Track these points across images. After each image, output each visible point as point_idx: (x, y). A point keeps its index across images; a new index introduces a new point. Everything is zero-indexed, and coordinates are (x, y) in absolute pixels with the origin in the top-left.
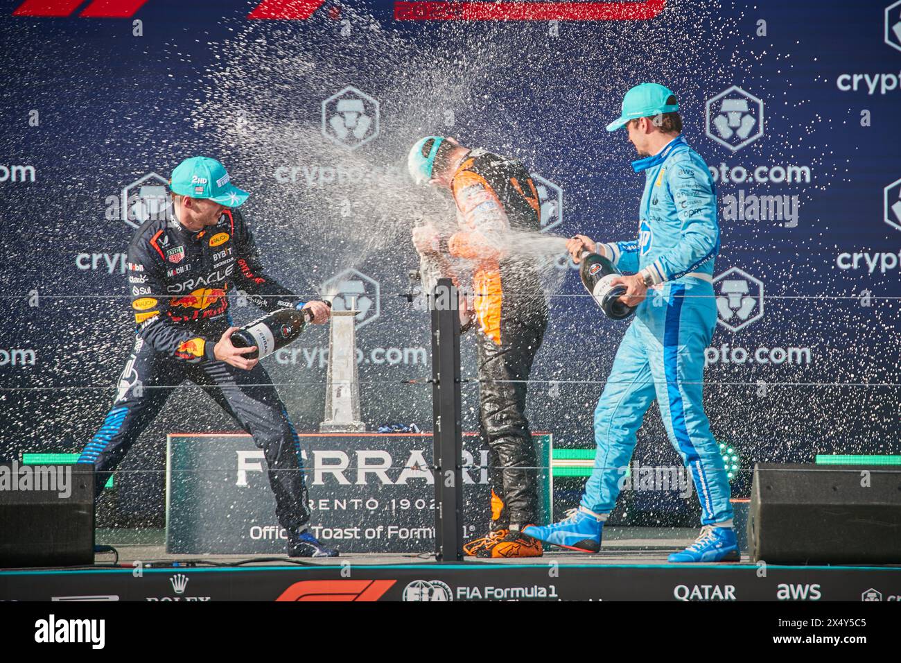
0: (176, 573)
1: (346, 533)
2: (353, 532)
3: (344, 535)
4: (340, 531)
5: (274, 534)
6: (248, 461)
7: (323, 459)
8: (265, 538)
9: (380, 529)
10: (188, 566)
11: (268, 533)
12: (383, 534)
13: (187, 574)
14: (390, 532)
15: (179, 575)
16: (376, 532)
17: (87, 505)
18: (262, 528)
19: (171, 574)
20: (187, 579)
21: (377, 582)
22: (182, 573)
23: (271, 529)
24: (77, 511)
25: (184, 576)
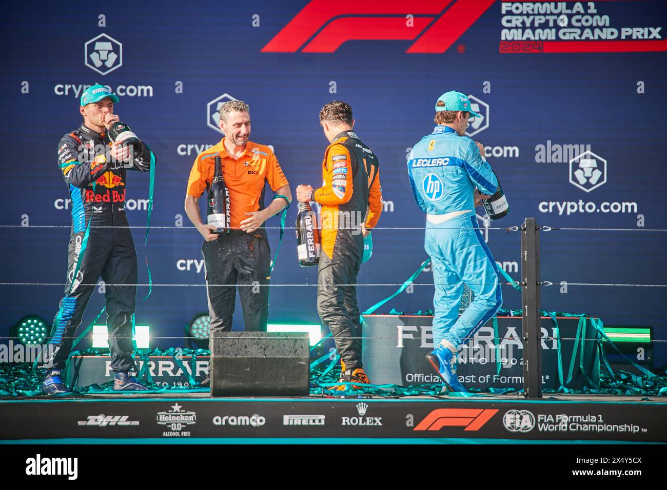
0: (360, 402)
1: (466, 378)
2: (471, 379)
3: (465, 380)
4: (463, 377)
5: (421, 378)
6: (404, 332)
8: (415, 381)
9: (488, 376)
10: (367, 398)
11: (417, 378)
12: (490, 379)
13: (367, 403)
14: (494, 379)
15: (362, 403)
16: (486, 378)
17: (305, 359)
18: (414, 375)
19: (357, 403)
20: (367, 406)
21: (486, 410)
22: (364, 402)
23: (419, 376)
24: (299, 362)
25: (365, 404)
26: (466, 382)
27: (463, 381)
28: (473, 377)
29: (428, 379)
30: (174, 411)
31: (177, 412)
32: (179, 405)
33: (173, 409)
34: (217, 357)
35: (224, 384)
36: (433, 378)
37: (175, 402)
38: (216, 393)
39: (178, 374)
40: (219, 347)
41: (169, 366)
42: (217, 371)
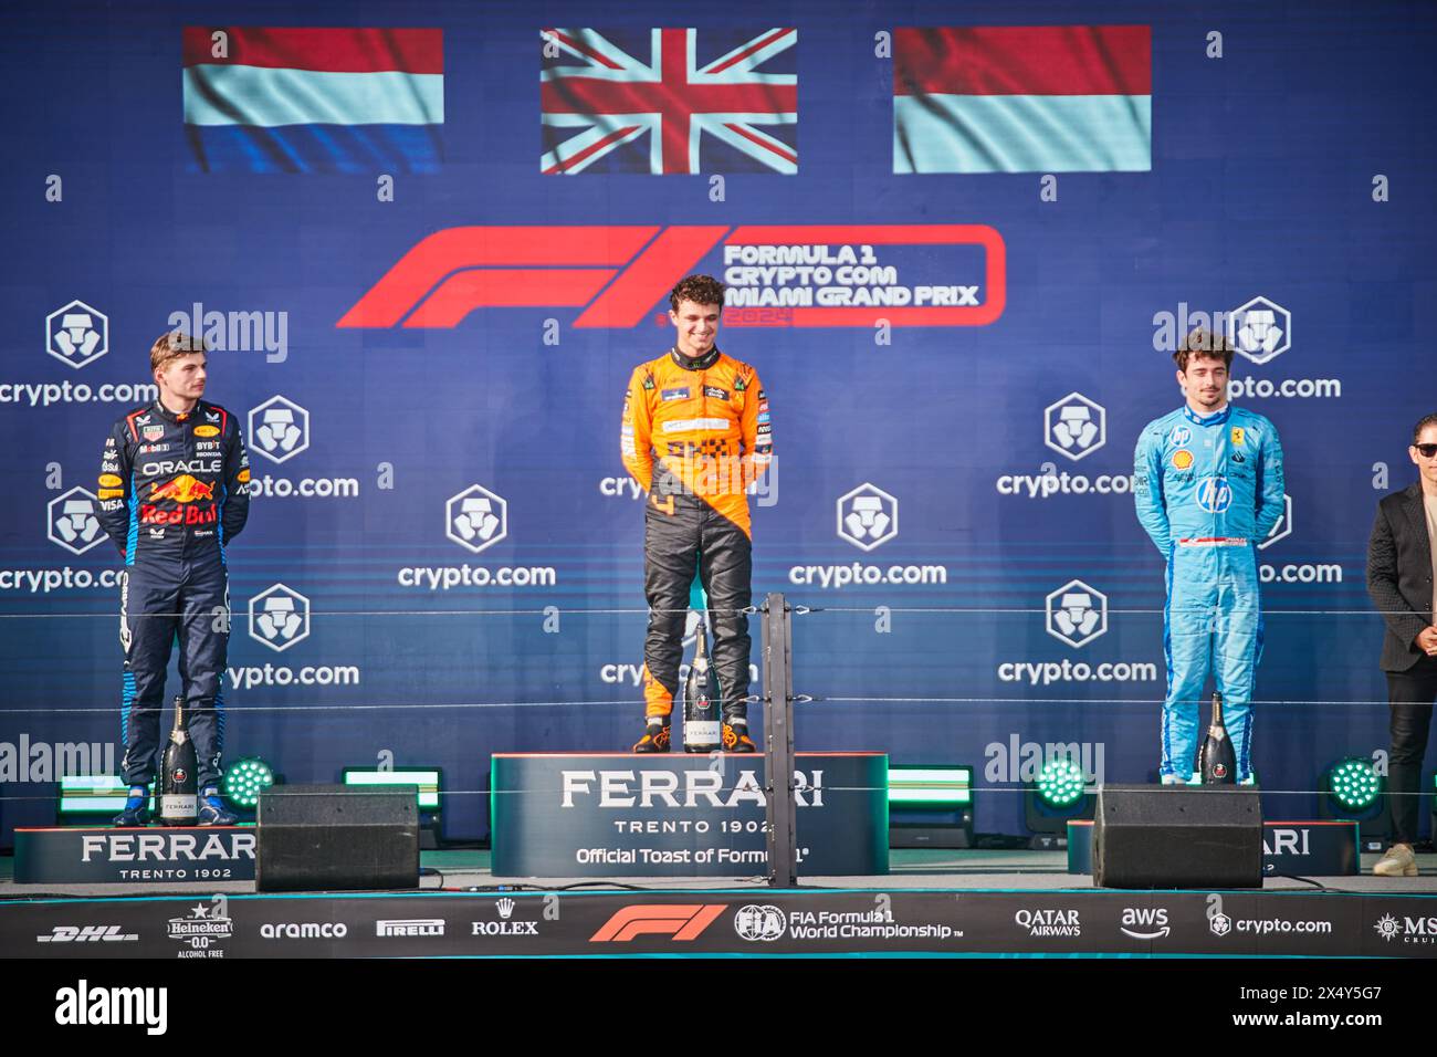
0: (503, 897)
1: (675, 856)
2: (682, 856)
3: (674, 858)
4: (669, 854)
5: (601, 857)
6: (574, 782)
7: (652, 781)
8: (592, 861)
9: (711, 852)
10: (514, 890)
11: (595, 856)
12: (715, 857)
13: (513, 898)
14: (720, 856)
15: (506, 899)
16: (707, 855)
17: (412, 827)
18: (590, 851)
19: (497, 898)
20: (514, 903)
21: (707, 907)
23: (598, 852)
24: (400, 833)
25: (510, 900)
27: (670, 861)
28: (686, 853)
29: (613, 857)
30: (197, 916)
31: (200, 918)
32: (203, 907)
33: (194, 914)
34: (266, 826)
35: (277, 870)
36: (621, 856)
37: (198, 901)
38: (263, 888)
39: (203, 856)
40: (269, 810)
41: (187, 843)
42: (266, 851)
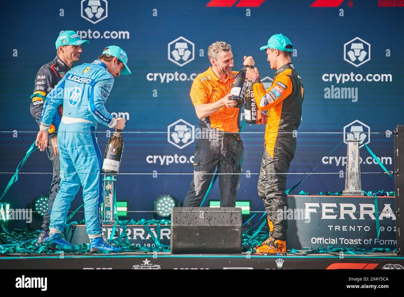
0: (279, 258)
1: (355, 241)
2: (358, 241)
3: (354, 242)
4: (352, 240)
5: (322, 241)
8: (318, 243)
9: (371, 240)
10: (283, 255)
11: (319, 241)
12: (373, 242)
13: (283, 259)
14: (375, 241)
15: (280, 259)
16: (369, 241)
17: (239, 227)
18: (317, 238)
19: (276, 259)
20: (283, 261)
21: (370, 264)
22: (281, 258)
23: (321, 239)
24: (234, 229)
25: (282, 260)
26: (355, 243)
27: (353, 243)
28: (360, 240)
29: (327, 241)
30: (145, 264)
31: (147, 265)
32: (148, 260)
33: (144, 263)
34: (175, 225)
35: (180, 245)
36: (331, 241)
37: (146, 258)
38: (174, 252)
39: (148, 238)
40: (177, 218)
41: (141, 232)
42: (175, 236)
